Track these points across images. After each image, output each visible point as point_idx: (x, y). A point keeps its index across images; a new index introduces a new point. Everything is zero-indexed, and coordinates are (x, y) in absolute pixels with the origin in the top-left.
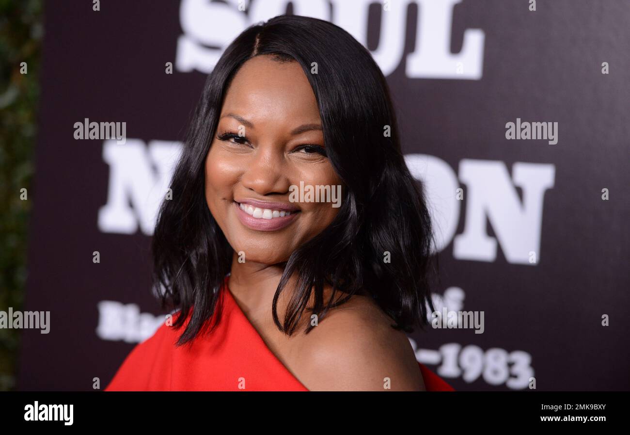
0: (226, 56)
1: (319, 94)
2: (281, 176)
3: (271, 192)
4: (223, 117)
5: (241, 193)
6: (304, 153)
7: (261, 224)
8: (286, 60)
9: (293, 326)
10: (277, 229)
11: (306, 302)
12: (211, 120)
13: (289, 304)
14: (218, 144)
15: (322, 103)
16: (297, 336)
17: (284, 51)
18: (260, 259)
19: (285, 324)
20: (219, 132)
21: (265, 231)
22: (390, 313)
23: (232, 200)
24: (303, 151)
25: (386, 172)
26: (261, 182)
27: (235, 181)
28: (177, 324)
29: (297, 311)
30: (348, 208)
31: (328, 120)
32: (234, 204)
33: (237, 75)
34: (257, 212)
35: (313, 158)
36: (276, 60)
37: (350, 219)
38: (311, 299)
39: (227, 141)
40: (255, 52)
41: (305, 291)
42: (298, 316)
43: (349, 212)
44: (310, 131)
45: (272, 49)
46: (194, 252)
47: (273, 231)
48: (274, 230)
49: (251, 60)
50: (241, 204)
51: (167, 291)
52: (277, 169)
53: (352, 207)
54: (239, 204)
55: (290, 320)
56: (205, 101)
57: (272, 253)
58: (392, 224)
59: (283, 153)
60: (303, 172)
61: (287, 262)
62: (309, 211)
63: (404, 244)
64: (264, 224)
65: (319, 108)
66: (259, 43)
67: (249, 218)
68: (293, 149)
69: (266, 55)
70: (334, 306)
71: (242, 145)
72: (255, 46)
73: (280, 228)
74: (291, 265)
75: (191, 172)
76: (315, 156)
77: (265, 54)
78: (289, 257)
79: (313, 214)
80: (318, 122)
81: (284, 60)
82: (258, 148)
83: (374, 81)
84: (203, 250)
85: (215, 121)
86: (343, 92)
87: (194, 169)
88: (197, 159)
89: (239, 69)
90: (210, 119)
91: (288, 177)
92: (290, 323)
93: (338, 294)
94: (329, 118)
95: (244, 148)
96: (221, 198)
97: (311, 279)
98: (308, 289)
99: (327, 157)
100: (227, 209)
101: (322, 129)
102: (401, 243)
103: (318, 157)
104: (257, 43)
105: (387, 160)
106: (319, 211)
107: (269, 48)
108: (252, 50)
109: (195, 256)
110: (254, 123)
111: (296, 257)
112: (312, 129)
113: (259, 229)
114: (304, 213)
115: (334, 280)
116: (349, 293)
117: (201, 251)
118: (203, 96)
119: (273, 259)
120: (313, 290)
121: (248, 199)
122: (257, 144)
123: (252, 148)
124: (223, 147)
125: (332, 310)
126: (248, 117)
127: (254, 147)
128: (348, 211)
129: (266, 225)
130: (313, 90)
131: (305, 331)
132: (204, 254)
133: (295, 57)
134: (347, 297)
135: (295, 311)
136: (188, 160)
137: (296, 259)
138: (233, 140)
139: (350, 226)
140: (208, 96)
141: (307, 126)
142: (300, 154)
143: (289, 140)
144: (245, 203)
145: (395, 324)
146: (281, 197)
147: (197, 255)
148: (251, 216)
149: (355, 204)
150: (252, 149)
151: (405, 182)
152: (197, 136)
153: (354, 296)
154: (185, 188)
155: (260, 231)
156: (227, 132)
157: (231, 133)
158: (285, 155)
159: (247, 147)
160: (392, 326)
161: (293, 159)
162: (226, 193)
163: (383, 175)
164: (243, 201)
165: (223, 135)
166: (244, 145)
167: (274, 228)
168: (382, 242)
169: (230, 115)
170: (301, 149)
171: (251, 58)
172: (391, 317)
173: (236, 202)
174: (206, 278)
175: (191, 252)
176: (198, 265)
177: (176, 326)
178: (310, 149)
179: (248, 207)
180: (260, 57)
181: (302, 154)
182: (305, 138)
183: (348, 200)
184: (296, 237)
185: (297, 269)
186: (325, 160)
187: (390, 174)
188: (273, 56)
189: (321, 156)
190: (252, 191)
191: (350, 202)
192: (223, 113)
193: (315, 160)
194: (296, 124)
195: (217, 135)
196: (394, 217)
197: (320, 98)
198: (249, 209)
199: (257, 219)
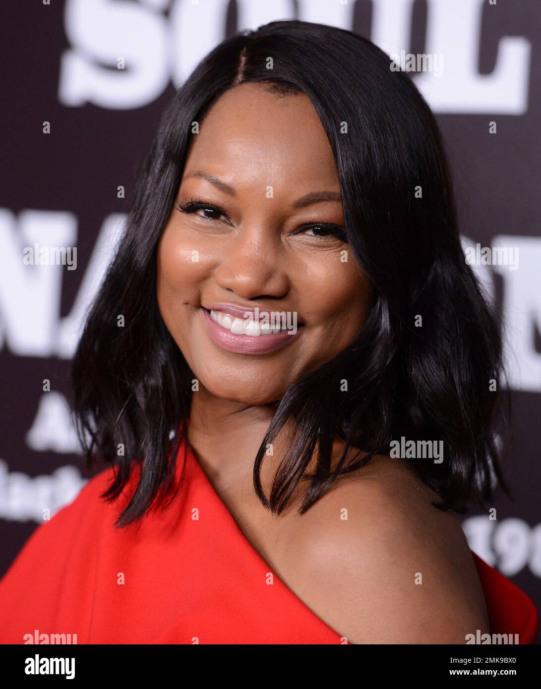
0: (194, 82)
1: (338, 146)
2: (276, 269)
3: (260, 295)
4: (188, 177)
5: (213, 294)
6: (312, 236)
7: (244, 344)
8: (287, 92)
9: (284, 499)
10: (268, 352)
11: (306, 465)
12: (169, 180)
13: (280, 466)
14: (179, 219)
15: (342, 160)
16: (288, 516)
17: (285, 78)
18: (241, 396)
19: (273, 497)
20: (181, 200)
21: (250, 355)
22: (431, 483)
23: (198, 305)
24: (310, 232)
25: (436, 268)
26: (245, 279)
27: (204, 276)
28: (112, 493)
29: (292, 478)
30: (376, 322)
31: (350, 185)
32: (201, 312)
33: (211, 113)
34: (236, 325)
35: (325, 244)
36: (273, 90)
37: (380, 339)
38: (313, 459)
39: (193, 214)
40: (240, 77)
41: (305, 447)
42: (292, 485)
43: (379, 329)
44: (323, 203)
45: (266, 74)
46: (141, 385)
47: (263, 355)
48: (265, 353)
49: (233, 89)
50: (212, 312)
51: (94, 440)
52: (270, 260)
53: (383, 321)
54: (209, 311)
55: (280, 490)
56: (161, 152)
57: (259, 389)
58: (444, 348)
59: (280, 235)
60: (310, 265)
61: (279, 401)
62: (317, 324)
63: (460, 379)
64: (248, 344)
65: (337, 167)
66: (246, 64)
67: (225, 335)
68: (296, 230)
69: (258, 83)
70: (345, 471)
71: (217, 221)
72: (240, 68)
73: (272, 350)
74: (285, 407)
75: (137, 261)
76: (329, 240)
77: (255, 82)
78: (282, 395)
79: (323, 329)
80: (336, 189)
81: (284, 92)
82: (241, 226)
83: (422, 128)
84: (155, 380)
85: (175, 183)
86: (374, 143)
87: (141, 258)
88: (146, 241)
89: (215, 104)
90: (168, 178)
91: (287, 273)
92: (280, 495)
93: (353, 452)
94: (352, 182)
95: (219, 226)
96: (182, 301)
97: (315, 429)
98: (310, 445)
99: (347, 242)
100: (190, 319)
101: (340, 200)
102: (456, 379)
103: (333, 243)
104: (243, 64)
105: (438, 250)
106: (333, 325)
107: (262, 72)
108: (236, 74)
109: (142, 390)
110: (237, 188)
111: (295, 395)
112: (326, 200)
113: (241, 352)
114: (311, 327)
115: (347, 430)
116: (368, 451)
117: (152, 382)
118: (156, 144)
119: (262, 396)
120: (317, 446)
121: (224, 305)
122: (239, 219)
123: (232, 225)
124: (187, 223)
125: (341, 478)
126: (227, 179)
127: (235, 225)
128: (377, 327)
129: (251, 345)
130: (329, 138)
131: (299, 510)
132: (157, 387)
133: (302, 88)
134: (365, 458)
135: (289, 478)
136: (132, 242)
137: (294, 398)
138: (202, 213)
139: (379, 348)
140: (163, 145)
141: (317, 195)
142: (306, 237)
143: (291, 216)
144: (218, 310)
145: (438, 499)
146: (275, 302)
147: (145, 387)
148: (228, 331)
149: (387, 315)
150: (232, 228)
151: (464, 283)
152: (146, 204)
153: (377, 456)
154: (128, 285)
155: (242, 354)
156: (194, 200)
157: (200, 202)
158: (283, 238)
159: (224, 225)
160: (433, 504)
161: (293, 244)
162: (188, 295)
163: (432, 271)
164: (215, 307)
165: (187, 204)
166: (220, 221)
167: (264, 350)
168: (427, 375)
169: (200, 175)
170: (307, 229)
171: (233, 86)
172: (433, 489)
173: (204, 308)
174: (161, 424)
175: (137, 384)
176: (147, 405)
177: (110, 496)
178: (322, 229)
179: (223, 317)
180: (248, 86)
181: (309, 237)
182: (315, 214)
183: (378, 310)
184: (297, 364)
185: (294, 413)
186: (343, 247)
187: (442, 270)
188: (267, 86)
189: (338, 242)
190: (230, 293)
191: (380, 313)
192: (187, 171)
193: (329, 246)
194: (301, 192)
195: (177, 205)
196: (446, 337)
197: (339, 152)
198: (225, 320)
199: (238, 335)
